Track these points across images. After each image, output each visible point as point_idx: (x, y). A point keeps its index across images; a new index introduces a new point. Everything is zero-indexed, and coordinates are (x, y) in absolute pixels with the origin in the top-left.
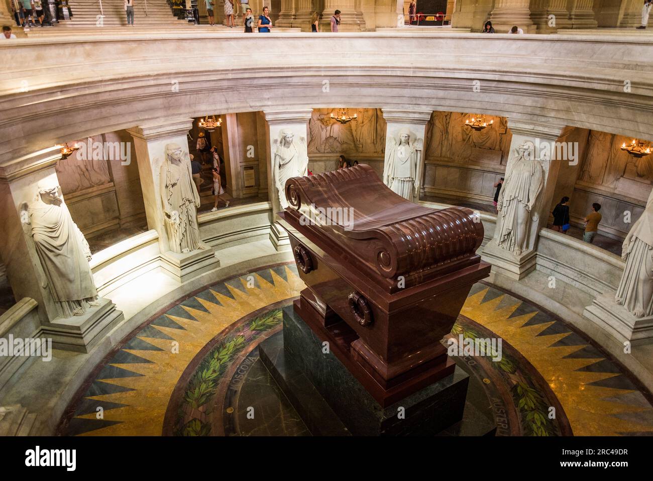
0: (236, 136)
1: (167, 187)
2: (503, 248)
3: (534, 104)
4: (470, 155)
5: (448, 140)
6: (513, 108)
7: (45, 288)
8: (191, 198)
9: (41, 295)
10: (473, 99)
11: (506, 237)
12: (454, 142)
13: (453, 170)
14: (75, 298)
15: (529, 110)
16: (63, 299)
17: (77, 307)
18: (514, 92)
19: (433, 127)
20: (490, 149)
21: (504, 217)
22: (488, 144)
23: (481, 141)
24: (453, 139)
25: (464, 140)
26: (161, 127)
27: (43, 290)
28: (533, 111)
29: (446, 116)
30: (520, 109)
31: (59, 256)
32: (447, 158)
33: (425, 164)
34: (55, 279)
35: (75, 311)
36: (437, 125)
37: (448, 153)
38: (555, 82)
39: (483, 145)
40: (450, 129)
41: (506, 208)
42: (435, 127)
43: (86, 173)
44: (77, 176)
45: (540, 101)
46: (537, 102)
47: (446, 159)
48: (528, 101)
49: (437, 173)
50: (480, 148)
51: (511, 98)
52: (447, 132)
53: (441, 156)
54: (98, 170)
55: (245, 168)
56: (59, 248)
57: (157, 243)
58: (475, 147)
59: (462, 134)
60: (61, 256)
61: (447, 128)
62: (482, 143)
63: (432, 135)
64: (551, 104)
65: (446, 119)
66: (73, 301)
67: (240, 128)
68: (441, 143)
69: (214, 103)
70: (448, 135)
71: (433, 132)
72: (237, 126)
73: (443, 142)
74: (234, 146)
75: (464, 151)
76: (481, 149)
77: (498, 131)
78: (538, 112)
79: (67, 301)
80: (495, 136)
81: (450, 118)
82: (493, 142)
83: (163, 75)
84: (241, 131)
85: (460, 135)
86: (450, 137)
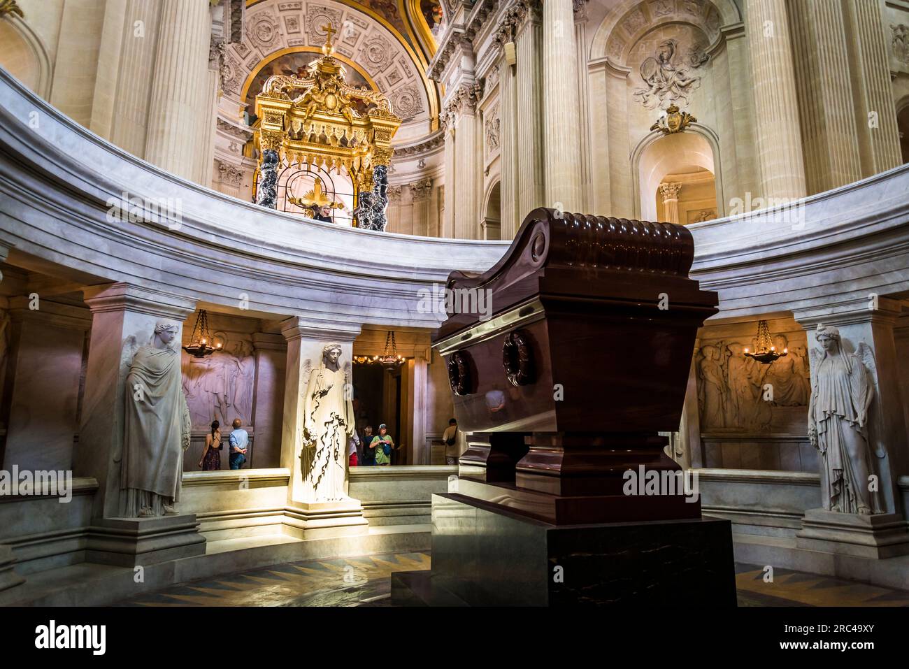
0: (425, 394)
1: (314, 396)
2: (838, 510)
3: (825, 282)
4: (770, 421)
5: (731, 400)
6: (798, 295)
7: (115, 462)
8: (342, 416)
9: (107, 470)
10: (737, 296)
11: (837, 488)
12: (741, 403)
13: (747, 445)
14: (148, 488)
15: (820, 292)
16: (132, 485)
17: (146, 506)
18: (791, 273)
19: (705, 383)
20: (800, 405)
21: (824, 453)
22: (793, 398)
23: (781, 395)
24: (740, 399)
25: (755, 398)
26: (322, 321)
27: (111, 464)
28: (825, 291)
29: (721, 366)
30: (807, 294)
31: (149, 413)
32: (735, 427)
33: (701, 438)
34: (133, 449)
35: (141, 510)
36: (710, 380)
37: (736, 421)
38: (840, 238)
39: (788, 400)
40: (731, 383)
41: (824, 434)
42: (707, 382)
43: (224, 406)
44: (212, 407)
45: (831, 275)
46: (827, 277)
47: (734, 430)
48: (815, 280)
49: (723, 451)
50: (783, 406)
51: (790, 283)
52: (728, 389)
53: (725, 427)
54: (239, 407)
55: (433, 441)
56: (153, 401)
57: (285, 488)
58: (776, 406)
59: (751, 389)
60: (152, 414)
61: (726, 383)
62: (784, 397)
63: (705, 396)
64: (847, 273)
65: (723, 371)
66: (145, 491)
67: (431, 386)
68: (721, 407)
69: (393, 310)
70: (730, 395)
71: (707, 390)
72: (428, 382)
73: (725, 405)
74: (421, 407)
75: (759, 413)
76: (785, 407)
77: (804, 377)
78: (833, 290)
79: (137, 490)
80: (802, 383)
81: (728, 368)
82: (802, 393)
83: (335, 258)
84: (432, 388)
85: (748, 390)
86: (734, 395)
